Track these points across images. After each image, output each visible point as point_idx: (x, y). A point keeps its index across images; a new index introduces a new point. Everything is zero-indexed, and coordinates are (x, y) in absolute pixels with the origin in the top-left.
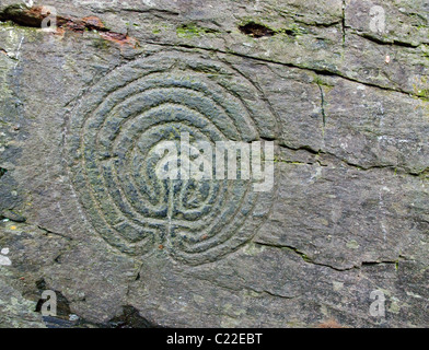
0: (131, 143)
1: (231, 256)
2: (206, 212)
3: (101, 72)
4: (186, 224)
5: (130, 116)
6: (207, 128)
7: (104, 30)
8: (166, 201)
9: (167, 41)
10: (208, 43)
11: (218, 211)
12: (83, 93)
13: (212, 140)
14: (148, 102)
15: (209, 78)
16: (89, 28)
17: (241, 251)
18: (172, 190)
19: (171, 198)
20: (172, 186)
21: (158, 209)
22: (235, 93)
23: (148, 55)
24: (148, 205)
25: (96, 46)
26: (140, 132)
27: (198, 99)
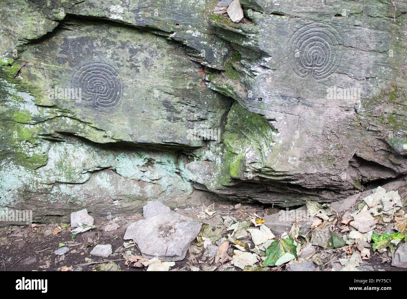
0: (304, 47)
1: (329, 76)
2: (323, 64)
3: (298, 29)
4: (317, 68)
5: (305, 40)
6: (324, 42)
7: (298, 17)
8: (313, 62)
9: (315, 20)
10: (326, 20)
11: (326, 64)
12: (293, 34)
13: (325, 45)
14: (310, 36)
15: (326, 29)
16: (295, 17)
17: (332, 75)
18: (314, 59)
19: (314, 61)
20: (314, 58)
21: (310, 64)
22: (332, 33)
23: (310, 24)
24: (308, 63)
25: (297, 22)
26: (307, 44)
27: (322, 35)
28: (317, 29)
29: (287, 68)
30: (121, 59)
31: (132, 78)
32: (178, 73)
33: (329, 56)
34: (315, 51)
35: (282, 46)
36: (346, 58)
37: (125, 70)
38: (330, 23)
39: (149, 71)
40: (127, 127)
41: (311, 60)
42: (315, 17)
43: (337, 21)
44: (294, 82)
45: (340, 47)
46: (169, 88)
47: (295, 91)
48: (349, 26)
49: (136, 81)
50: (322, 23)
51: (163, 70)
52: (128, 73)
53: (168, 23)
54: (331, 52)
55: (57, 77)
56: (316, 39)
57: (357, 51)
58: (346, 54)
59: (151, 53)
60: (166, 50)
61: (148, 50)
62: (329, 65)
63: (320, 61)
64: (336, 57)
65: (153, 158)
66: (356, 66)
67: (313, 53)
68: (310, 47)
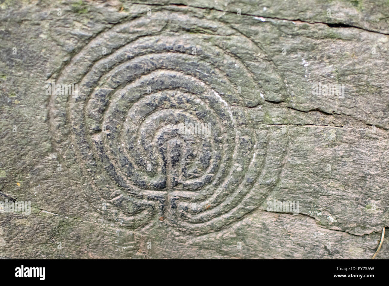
1: (238, 224)
2: (209, 181)
4: (187, 194)
5: (120, 85)
6: (205, 94)
8: (164, 172)
11: (221, 181)
12: (66, 63)
13: (211, 107)
15: (206, 40)
17: (249, 219)
18: (169, 161)
19: (171, 169)
20: (169, 157)
21: (155, 181)
22: (235, 55)
23: (135, 18)
24: (145, 178)
25: (76, 11)
26: (133, 102)
27: (193, 64)
29: (61, 194)
33: (232, 150)
34: (170, 128)
35: (26, 112)
36: (304, 157)
38: (219, 15)
41: (156, 165)
45: (275, 114)
48: (304, 28)
50: (185, 12)
54: (237, 133)
56: (168, 82)
57: (348, 128)
58: (302, 138)
62: (231, 183)
63: (194, 168)
64: (262, 152)
66: (346, 185)
67: (161, 138)
68: (148, 115)
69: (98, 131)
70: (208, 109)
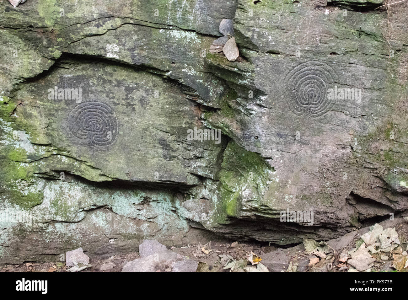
0: (300, 85)
1: (325, 114)
2: (319, 102)
3: (294, 67)
4: (313, 106)
5: (301, 78)
6: (320, 80)
7: (294, 56)
8: (308, 100)
9: (311, 58)
10: (322, 58)
11: (322, 102)
12: (289, 73)
13: (321, 83)
14: (306, 75)
15: (321, 67)
16: (291, 55)
17: (328, 113)
19: (310, 99)
20: (310, 96)
21: (306, 102)
22: (328, 71)
23: (306, 62)
24: (304, 102)
25: (292, 60)
26: (303, 82)
27: (318, 73)
28: (313, 68)
29: (283, 106)
30: (117, 97)
31: (128, 116)
32: (174, 111)
33: (325, 94)
34: (311, 89)
35: (278, 85)
37: (121, 108)
38: (325, 62)
39: (145, 109)
40: (123, 166)
41: (307, 98)
42: (310, 55)
43: (333, 59)
44: (290, 120)
45: (336, 85)
46: (165, 127)
47: (291, 129)
48: (344, 64)
49: (132, 119)
50: (317, 61)
51: (159, 108)
52: (124, 111)
53: (164, 62)
54: (326, 90)
55: (53, 115)
56: (312, 77)
59: (147, 91)
60: (162, 88)
61: (143, 88)
62: (324, 103)
63: (316, 99)
65: (149, 196)
66: (352, 103)
67: (309, 91)
68: (306, 85)
69: (294, 90)
70: (320, 84)
